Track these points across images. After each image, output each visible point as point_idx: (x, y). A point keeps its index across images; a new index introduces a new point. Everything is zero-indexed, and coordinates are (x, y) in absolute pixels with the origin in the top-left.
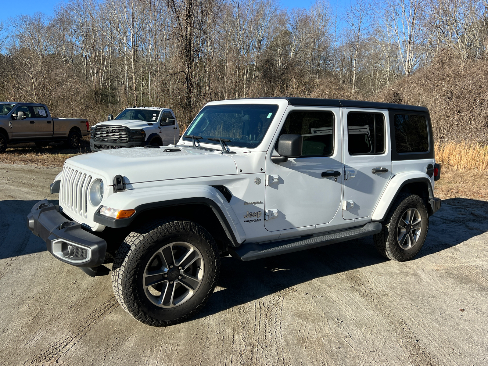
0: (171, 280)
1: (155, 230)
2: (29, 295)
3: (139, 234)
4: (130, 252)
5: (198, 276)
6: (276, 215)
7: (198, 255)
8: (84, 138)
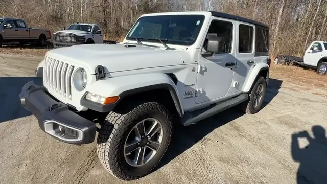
0: (142, 146)
1: (133, 111)
2: (26, 154)
3: (119, 115)
4: (114, 130)
5: (159, 140)
6: (202, 93)
7: (160, 126)
8: (48, 40)
